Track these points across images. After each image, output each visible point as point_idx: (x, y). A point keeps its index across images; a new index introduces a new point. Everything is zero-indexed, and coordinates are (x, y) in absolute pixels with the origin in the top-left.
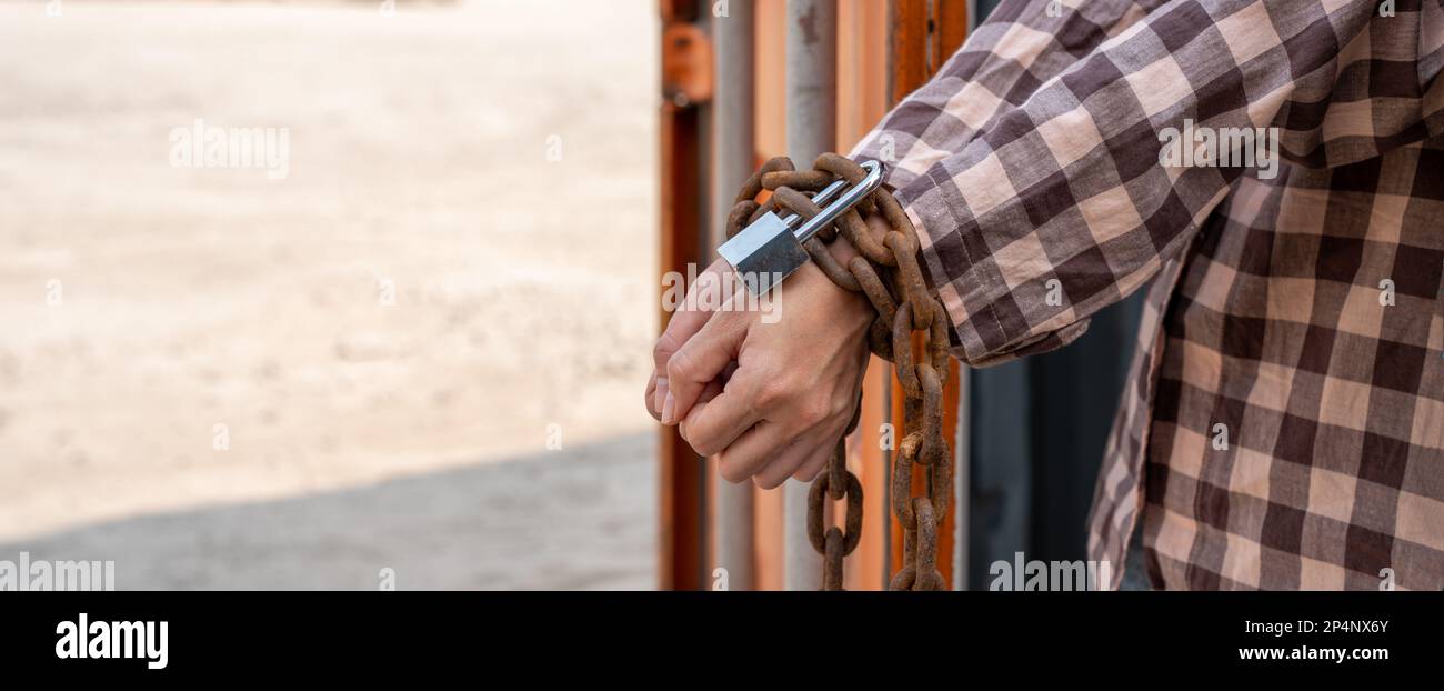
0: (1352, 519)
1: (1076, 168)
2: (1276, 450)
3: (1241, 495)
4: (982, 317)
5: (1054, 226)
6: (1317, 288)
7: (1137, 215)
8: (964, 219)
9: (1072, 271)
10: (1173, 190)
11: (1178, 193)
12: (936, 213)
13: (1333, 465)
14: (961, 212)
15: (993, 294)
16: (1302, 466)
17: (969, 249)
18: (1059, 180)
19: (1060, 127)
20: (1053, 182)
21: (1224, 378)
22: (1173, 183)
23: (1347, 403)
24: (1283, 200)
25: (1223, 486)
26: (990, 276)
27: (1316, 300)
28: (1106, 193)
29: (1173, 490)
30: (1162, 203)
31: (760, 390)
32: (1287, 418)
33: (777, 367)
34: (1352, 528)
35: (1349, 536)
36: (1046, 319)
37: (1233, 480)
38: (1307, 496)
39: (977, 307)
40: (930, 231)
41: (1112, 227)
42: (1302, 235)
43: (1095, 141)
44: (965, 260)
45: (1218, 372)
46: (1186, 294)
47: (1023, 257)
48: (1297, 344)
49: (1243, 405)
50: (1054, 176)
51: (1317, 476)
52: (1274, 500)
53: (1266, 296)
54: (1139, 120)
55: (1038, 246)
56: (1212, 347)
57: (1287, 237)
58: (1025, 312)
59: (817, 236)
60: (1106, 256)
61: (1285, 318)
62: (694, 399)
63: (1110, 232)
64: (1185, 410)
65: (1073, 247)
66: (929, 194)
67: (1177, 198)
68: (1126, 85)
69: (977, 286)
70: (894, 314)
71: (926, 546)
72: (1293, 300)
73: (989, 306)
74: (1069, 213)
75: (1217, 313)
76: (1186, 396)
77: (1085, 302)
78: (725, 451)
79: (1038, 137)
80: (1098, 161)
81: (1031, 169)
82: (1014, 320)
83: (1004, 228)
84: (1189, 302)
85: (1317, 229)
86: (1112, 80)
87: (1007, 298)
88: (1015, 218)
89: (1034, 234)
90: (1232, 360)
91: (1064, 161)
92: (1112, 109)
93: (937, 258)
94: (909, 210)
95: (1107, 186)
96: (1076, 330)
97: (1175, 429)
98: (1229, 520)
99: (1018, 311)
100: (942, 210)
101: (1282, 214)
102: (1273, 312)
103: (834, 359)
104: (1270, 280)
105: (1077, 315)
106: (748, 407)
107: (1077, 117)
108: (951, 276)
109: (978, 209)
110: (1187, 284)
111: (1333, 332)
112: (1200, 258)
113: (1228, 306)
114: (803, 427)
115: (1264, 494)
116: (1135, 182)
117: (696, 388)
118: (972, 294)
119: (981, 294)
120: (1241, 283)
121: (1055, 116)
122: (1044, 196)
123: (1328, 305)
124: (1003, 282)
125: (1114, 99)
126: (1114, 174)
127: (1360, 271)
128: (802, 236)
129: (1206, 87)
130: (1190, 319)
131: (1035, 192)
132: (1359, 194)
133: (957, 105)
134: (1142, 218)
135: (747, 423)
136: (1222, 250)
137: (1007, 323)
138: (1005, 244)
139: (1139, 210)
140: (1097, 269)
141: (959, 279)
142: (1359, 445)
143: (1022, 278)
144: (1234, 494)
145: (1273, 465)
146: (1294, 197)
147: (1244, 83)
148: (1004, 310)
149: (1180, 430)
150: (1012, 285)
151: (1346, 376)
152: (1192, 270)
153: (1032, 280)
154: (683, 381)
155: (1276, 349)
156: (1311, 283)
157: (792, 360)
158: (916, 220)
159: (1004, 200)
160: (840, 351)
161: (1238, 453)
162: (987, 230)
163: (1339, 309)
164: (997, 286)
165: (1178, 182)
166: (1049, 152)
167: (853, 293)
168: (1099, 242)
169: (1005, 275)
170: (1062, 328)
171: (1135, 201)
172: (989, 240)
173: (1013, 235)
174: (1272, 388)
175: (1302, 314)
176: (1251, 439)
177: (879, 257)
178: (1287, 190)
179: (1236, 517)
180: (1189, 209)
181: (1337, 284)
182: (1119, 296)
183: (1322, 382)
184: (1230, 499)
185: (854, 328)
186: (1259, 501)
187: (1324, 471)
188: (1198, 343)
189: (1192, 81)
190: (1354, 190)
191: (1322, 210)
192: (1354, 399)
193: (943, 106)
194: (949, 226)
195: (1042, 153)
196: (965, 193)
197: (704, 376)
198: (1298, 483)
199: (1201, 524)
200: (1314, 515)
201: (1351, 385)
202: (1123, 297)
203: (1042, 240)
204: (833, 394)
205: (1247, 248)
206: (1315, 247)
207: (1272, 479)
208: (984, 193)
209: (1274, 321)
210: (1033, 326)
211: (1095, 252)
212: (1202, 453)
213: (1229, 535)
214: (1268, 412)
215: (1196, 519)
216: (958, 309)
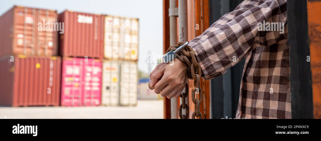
0: (278, 109)
1: (222, 42)
2: (263, 99)
3: (258, 108)
4: (207, 68)
5: (219, 52)
6: (269, 70)
7: (234, 50)
8: (203, 50)
9: (223, 60)
10: (240, 46)
11: (241, 47)
12: (198, 49)
13: (274, 100)
14: (203, 49)
15: (209, 64)
16: (268, 101)
17: (204, 55)
18: (220, 44)
19: (219, 35)
20: (218, 44)
21: (254, 88)
22: (240, 45)
23: (275, 88)
24: (262, 55)
25: (255, 107)
26: (208, 61)
27: (269, 72)
28: (228, 46)
29: (247, 110)
30: (238, 48)
31: (167, 78)
32: (265, 93)
33: (171, 74)
34: (278, 110)
35: (277, 112)
36: (219, 69)
37: (257, 105)
38: (270, 106)
39: (206, 67)
40: (197, 52)
41: (229, 52)
42: (265, 60)
43: (225, 37)
44: (203, 57)
45: (253, 87)
46: (247, 74)
47: (214, 58)
48: (266, 80)
49: (257, 92)
50: (219, 43)
51: (271, 102)
52: (264, 108)
53: (260, 72)
54: (233, 33)
55: (217, 56)
56: (252, 83)
57: (263, 61)
58: (215, 68)
59: (177, 53)
60: (229, 58)
61: (264, 76)
62: (156, 82)
63: (229, 53)
64: (248, 95)
65: (223, 56)
66: (197, 46)
67: (241, 48)
68: (230, 28)
69: (206, 63)
70: (191, 65)
71: (198, 106)
72: (265, 72)
73: (208, 67)
74: (222, 50)
75: (252, 76)
76: (248, 93)
77: (226, 66)
78: (161, 90)
79: (216, 37)
80: (226, 41)
81: (215, 42)
82: (213, 69)
83: (210, 52)
84: (247, 75)
85: (268, 59)
86: (228, 27)
87: (212, 65)
88: (212, 50)
89: (216, 54)
90: (255, 85)
91: (220, 41)
92: (228, 32)
93: (199, 57)
94: (194, 49)
95: (228, 45)
96: (224, 71)
97: (246, 99)
98: (256, 113)
99: (214, 68)
100: (199, 49)
101: (262, 57)
102: (262, 75)
103: (181, 74)
104: (261, 69)
105: (224, 69)
106: (165, 81)
107: (222, 33)
108: (201, 61)
109: (205, 48)
110: (247, 73)
111: (272, 76)
112: (249, 68)
113: (254, 75)
114: (175, 85)
115: (262, 107)
116: (233, 44)
117: (156, 79)
118: (205, 64)
119: (207, 64)
120: (256, 70)
121: (218, 33)
122: (217, 46)
123: (271, 72)
124: (211, 62)
125: (228, 30)
126: (229, 43)
127: (276, 65)
128: (175, 53)
129: (244, 27)
130: (248, 78)
131: (216, 46)
132: (275, 53)
133: (203, 38)
134: (235, 50)
135: (165, 84)
136: (252, 66)
137: (212, 70)
138: (211, 55)
139: (234, 49)
140: (227, 60)
141: (203, 61)
142: (278, 95)
143: (214, 62)
144: (257, 108)
145: (263, 101)
146: (263, 54)
147: (251, 27)
148: (211, 67)
149: (247, 99)
150: (212, 63)
151: (275, 83)
152: (247, 71)
153: (216, 62)
154: (154, 78)
155: (263, 82)
156: (268, 69)
157: (173, 73)
158: (195, 50)
159: (210, 47)
160: (182, 73)
161: (257, 101)
162: (207, 52)
163: (273, 72)
164: (210, 63)
165: (241, 45)
166: (218, 39)
167: (184, 63)
168: (227, 55)
169: (211, 61)
170: (222, 71)
171: (233, 47)
172: (208, 54)
173: (212, 54)
174: (262, 88)
175: (267, 75)
176: (259, 98)
177: (188, 55)
178: (262, 53)
179: (258, 112)
180: (243, 50)
181: (272, 68)
182: (232, 65)
183: (271, 85)
184: (256, 109)
185: (184, 69)
186: (261, 109)
187: (272, 101)
188: (249, 83)
189: (241, 26)
190: (274, 52)
191: (268, 56)
192: (276, 87)
193: (201, 38)
194: (200, 51)
195: (217, 39)
196: (203, 46)
197: (158, 77)
198: (268, 104)
199: (252, 115)
200: (271, 109)
201: (276, 85)
202: (233, 66)
203: (217, 55)
204: (181, 80)
205: (256, 64)
206: (268, 62)
207: (263, 104)
208: (206, 46)
209: (262, 77)
210: (217, 70)
211: (227, 57)
212: (251, 102)
213: (257, 116)
214: (262, 92)
215: (251, 115)
216: (203, 67)
